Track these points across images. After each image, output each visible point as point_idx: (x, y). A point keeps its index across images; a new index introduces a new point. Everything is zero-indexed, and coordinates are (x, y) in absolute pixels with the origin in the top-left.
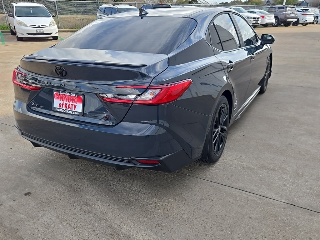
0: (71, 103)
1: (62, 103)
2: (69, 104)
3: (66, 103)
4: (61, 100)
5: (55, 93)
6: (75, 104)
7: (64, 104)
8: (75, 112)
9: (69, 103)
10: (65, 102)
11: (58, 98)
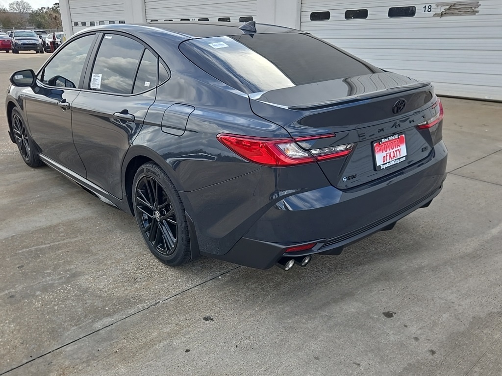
0: (395, 149)
1: (385, 156)
2: (393, 152)
3: (390, 152)
4: (384, 151)
5: (375, 144)
6: (399, 148)
7: (388, 155)
8: (401, 158)
9: (393, 150)
10: (388, 152)
11: (380, 150)
